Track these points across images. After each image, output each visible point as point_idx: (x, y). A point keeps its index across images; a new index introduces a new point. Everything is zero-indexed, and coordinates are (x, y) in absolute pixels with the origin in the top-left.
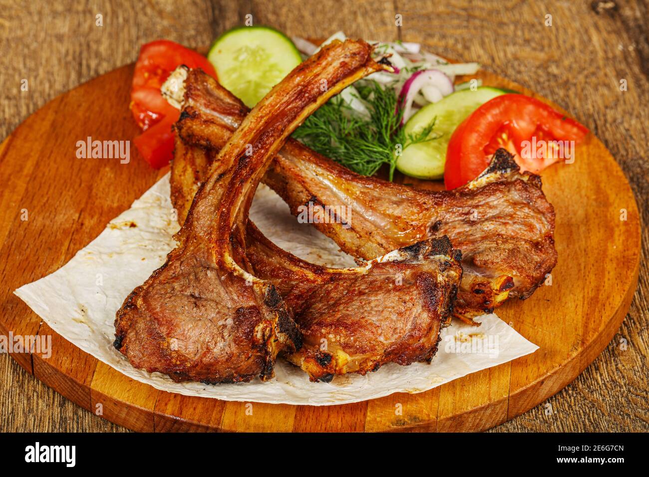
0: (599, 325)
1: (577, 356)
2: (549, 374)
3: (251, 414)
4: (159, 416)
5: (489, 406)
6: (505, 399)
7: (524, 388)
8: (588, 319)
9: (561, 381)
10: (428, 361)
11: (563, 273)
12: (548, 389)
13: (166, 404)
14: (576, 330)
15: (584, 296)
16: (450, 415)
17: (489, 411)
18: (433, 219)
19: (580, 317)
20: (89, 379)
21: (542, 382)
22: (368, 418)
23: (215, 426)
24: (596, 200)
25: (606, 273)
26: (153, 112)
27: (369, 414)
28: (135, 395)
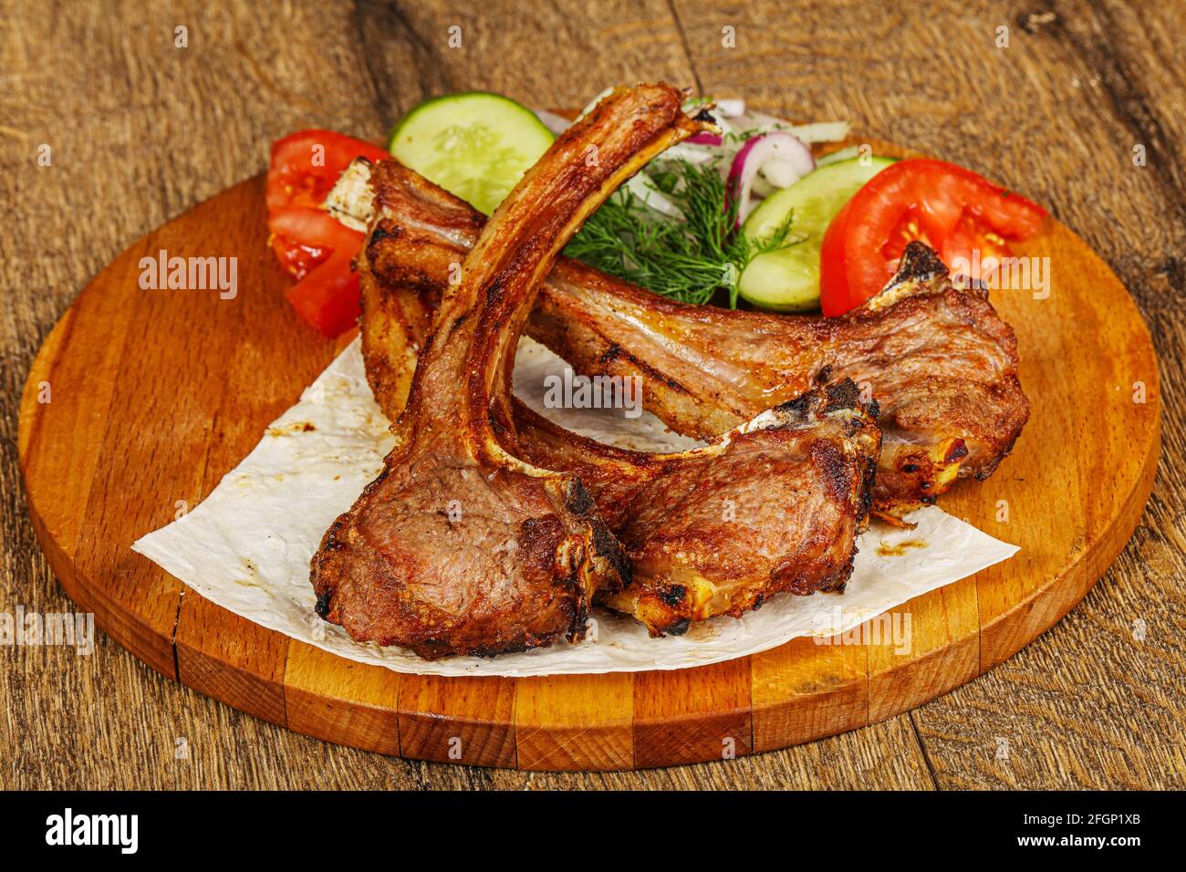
0: (1110, 509)
1: (1081, 561)
2: (1040, 591)
4: (407, 716)
5: (949, 649)
6: (974, 637)
7: (1003, 616)
8: (1091, 502)
9: (1060, 604)
10: (840, 589)
11: (1040, 436)
12: (1039, 617)
13: (416, 697)
14: (1074, 520)
15: (1079, 468)
16: (889, 668)
17: (950, 659)
18: (816, 364)
19: (1077, 499)
20: (279, 671)
21: (1030, 605)
22: (755, 686)
23: (503, 722)
24: (1075, 319)
25: (1110, 429)
26: (312, 247)
27: (754, 679)
28: (361, 689)
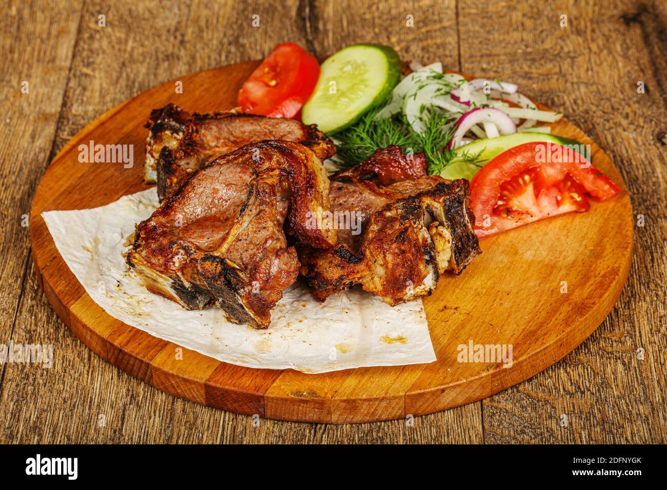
1: (486, 376)
2: (451, 385)
3: (181, 358)
4: (110, 343)
5: (383, 399)
6: (401, 397)
7: (422, 391)
9: (467, 395)
12: (450, 398)
13: (119, 335)
15: (525, 328)
16: (345, 398)
17: (384, 404)
20: (72, 302)
21: (443, 391)
22: (275, 384)
23: (148, 361)
24: (591, 251)
25: (558, 313)
27: (277, 381)
28: (99, 323)
